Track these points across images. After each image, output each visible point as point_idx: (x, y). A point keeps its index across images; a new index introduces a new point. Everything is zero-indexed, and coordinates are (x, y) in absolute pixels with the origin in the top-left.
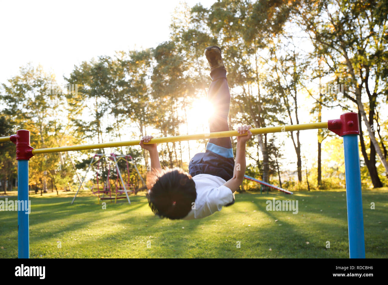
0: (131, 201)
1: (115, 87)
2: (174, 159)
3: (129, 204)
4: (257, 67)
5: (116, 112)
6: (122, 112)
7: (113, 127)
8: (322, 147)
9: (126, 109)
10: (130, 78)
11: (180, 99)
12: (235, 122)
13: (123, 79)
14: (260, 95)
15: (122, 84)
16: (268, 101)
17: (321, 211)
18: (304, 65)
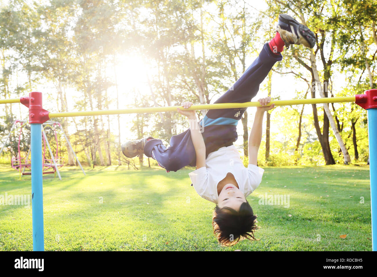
0: (62, 177)
1: (28, 37)
2: (100, 128)
3: (59, 180)
4: (202, 24)
5: (29, 68)
6: (37, 69)
7: (24, 87)
8: (271, 119)
9: (42, 66)
10: (47, 28)
11: (110, 57)
12: (174, 87)
13: (40, 29)
14: (204, 57)
15: (38, 34)
16: (214, 64)
17: (285, 186)
18: (257, 25)
